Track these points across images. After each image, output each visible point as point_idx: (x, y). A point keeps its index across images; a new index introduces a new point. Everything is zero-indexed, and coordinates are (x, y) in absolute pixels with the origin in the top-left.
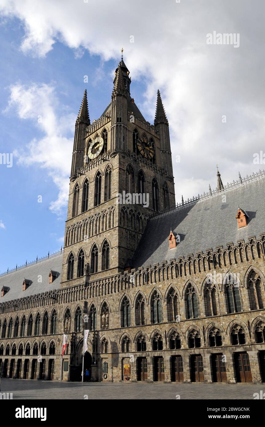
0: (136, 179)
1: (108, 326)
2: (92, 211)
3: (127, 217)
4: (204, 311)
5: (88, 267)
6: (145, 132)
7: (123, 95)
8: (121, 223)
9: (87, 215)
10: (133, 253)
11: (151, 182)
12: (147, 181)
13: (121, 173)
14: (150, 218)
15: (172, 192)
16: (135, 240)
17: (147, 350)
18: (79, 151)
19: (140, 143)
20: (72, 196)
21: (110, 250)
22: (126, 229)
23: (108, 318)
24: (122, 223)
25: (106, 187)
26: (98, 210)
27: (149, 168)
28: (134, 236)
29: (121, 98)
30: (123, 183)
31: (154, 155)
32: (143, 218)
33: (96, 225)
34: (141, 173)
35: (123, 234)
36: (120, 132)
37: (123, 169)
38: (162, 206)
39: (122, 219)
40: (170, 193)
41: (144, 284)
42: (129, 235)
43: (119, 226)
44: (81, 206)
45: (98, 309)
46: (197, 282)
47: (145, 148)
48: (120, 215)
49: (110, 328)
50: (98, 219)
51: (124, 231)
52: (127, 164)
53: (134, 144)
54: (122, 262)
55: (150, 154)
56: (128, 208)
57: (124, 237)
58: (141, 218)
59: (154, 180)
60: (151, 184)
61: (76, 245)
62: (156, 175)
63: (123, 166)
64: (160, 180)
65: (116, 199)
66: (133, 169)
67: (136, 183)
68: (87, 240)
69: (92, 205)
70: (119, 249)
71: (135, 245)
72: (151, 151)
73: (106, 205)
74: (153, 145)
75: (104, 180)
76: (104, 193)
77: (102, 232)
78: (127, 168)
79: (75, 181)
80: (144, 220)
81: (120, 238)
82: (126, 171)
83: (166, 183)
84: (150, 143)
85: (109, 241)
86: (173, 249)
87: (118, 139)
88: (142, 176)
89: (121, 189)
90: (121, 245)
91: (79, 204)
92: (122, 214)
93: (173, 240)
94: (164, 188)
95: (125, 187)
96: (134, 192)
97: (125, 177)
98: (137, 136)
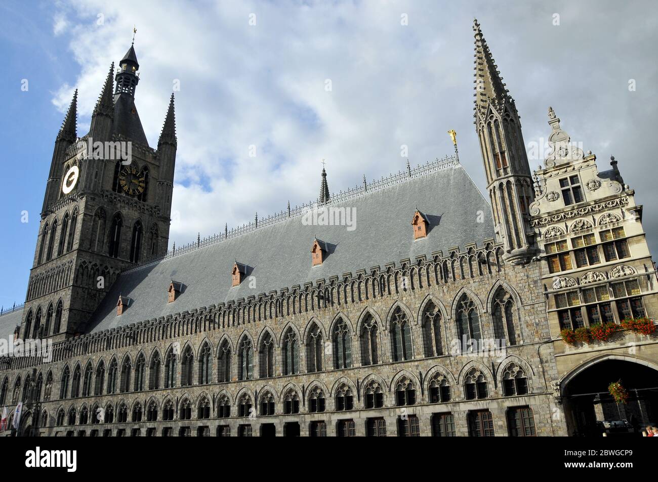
0: (109, 224)
1: (50, 398)
2: (55, 262)
3: (87, 273)
4: (119, 388)
5: (43, 328)
6: (137, 159)
7: (105, 114)
8: (77, 281)
9: (50, 265)
10: (91, 315)
11: (132, 226)
12: (126, 226)
13: (86, 219)
14: (121, 272)
15: (164, 235)
16: (95, 300)
17: (75, 424)
18: (55, 180)
19: (124, 176)
20: (41, 236)
21: (63, 311)
22: (83, 288)
23: (51, 388)
24: (79, 282)
25: (70, 234)
26: (59, 263)
27: (131, 209)
28: (95, 295)
29: (102, 118)
30: (87, 232)
31: (146, 189)
32: (111, 272)
33: (56, 280)
34: (119, 215)
35: (78, 293)
36: (93, 165)
37: (91, 214)
38: (145, 254)
39: (80, 276)
40: (161, 237)
41: (82, 354)
42: (87, 294)
43: (73, 286)
44: (47, 253)
45: (45, 377)
46: (120, 357)
47: (132, 182)
48: (76, 272)
49: (51, 400)
50: (58, 273)
51: (80, 291)
52: (96, 208)
53: (116, 178)
54: (73, 326)
55: (139, 188)
56: (90, 262)
57: (80, 297)
58: (109, 272)
59: (138, 222)
60: (132, 229)
61: (36, 301)
62: (141, 216)
63: (91, 211)
64: (147, 222)
65: (76, 252)
66: (105, 212)
67: (107, 230)
68: (46, 296)
69: (56, 254)
70: (70, 312)
71: (94, 305)
72: (142, 184)
73: (67, 258)
74: (147, 175)
75: (69, 226)
76: (66, 242)
77: (59, 289)
78: (98, 212)
79: (46, 219)
80: (112, 274)
81: (73, 299)
82: (96, 215)
83: (157, 225)
84: (142, 173)
85: (63, 301)
86: (119, 316)
87: (89, 175)
88: (120, 220)
89: (82, 240)
90: (73, 307)
91: (45, 250)
92: (81, 271)
93: (121, 306)
94: (153, 231)
95: (89, 237)
96: (103, 241)
97: (92, 224)
98: (123, 165)
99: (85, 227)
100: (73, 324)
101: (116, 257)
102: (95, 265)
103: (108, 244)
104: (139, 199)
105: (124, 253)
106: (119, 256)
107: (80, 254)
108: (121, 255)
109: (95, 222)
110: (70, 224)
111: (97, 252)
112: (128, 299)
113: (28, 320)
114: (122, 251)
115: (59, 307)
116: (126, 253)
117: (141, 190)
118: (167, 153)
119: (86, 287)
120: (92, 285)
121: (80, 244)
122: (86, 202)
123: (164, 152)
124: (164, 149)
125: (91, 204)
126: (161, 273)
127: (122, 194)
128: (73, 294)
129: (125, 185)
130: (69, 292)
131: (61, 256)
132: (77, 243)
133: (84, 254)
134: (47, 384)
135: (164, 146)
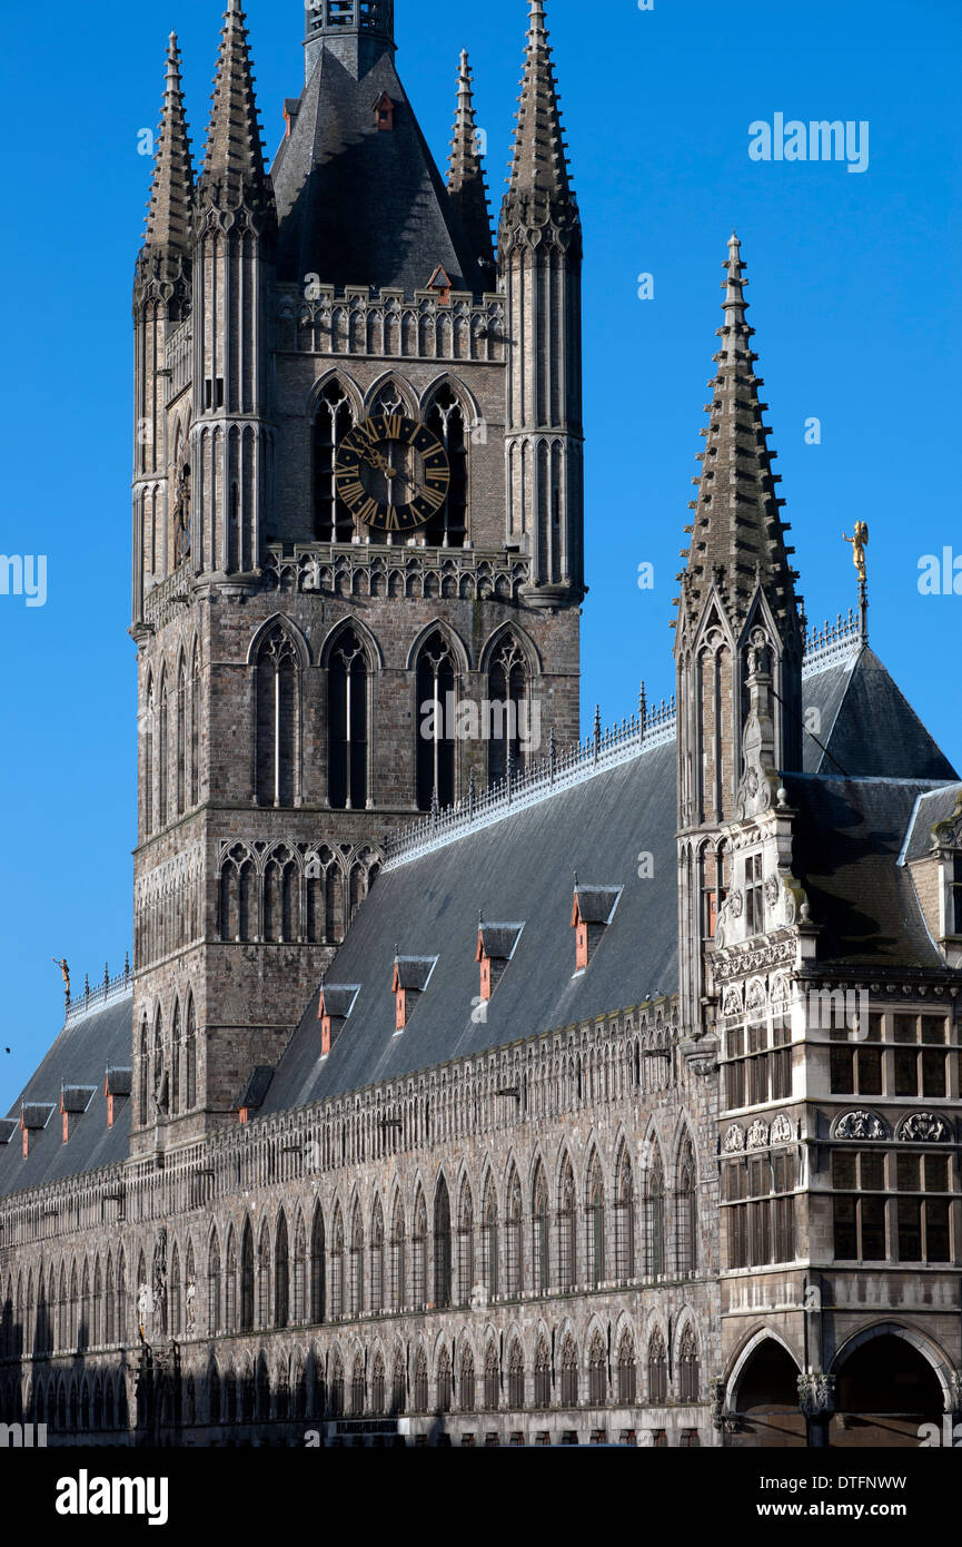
0: (315, 681)
3: (256, 887)
5: (168, 1086)
6: (400, 368)
8: (220, 924)
11: (410, 661)
13: (223, 686)
15: (555, 666)
16: (295, 980)
19: (355, 460)
21: (197, 1033)
24: (230, 926)
27: (399, 594)
28: (293, 964)
30: (234, 732)
31: (455, 487)
32: (346, 866)
35: (229, 969)
37: (237, 661)
39: (230, 903)
40: (545, 676)
41: (235, 1190)
42: (265, 965)
43: (207, 942)
45: (182, 1259)
48: (214, 892)
49: (196, 1337)
51: (237, 956)
52: (255, 629)
53: (320, 479)
54: (226, 1087)
55: (426, 491)
56: (260, 846)
57: (237, 979)
58: (333, 869)
59: (434, 642)
60: (412, 675)
61: (151, 979)
62: (445, 613)
63: (234, 649)
64: (474, 630)
65: (204, 815)
66: (295, 637)
67: (311, 706)
68: (167, 967)
69: (174, 807)
70: (209, 1037)
71: (294, 1001)
72: (433, 474)
73: (192, 832)
74: (456, 422)
75: (190, 704)
76: (190, 769)
77: (185, 949)
78: (266, 646)
79: (146, 652)
80: (352, 873)
81: (216, 990)
82: (260, 657)
83: (517, 633)
84: (433, 420)
85: (194, 997)
86: (324, 1058)
87: (208, 507)
88: (355, 652)
89: (221, 768)
90: (219, 1017)
91: (155, 783)
92: (233, 884)
93: (326, 1022)
94: (507, 664)
95: (246, 749)
96: (301, 754)
97: (247, 699)
98: (344, 416)
99: (224, 715)
100: (227, 1079)
101: (359, 802)
102: (280, 851)
103: (320, 762)
104: (434, 540)
105: (392, 783)
106: (373, 796)
107: (219, 825)
108: (379, 789)
109: (261, 686)
110: (190, 697)
111: (286, 800)
112: (351, 993)
113: (144, 1049)
114: (380, 776)
115: (190, 1014)
116: (397, 777)
117: (436, 499)
118: (529, 295)
119: (256, 939)
120: (279, 930)
121: (216, 785)
122: (214, 620)
123: (519, 287)
124: (516, 277)
125: (235, 623)
126: (432, 896)
127: (356, 540)
128: (214, 973)
129: (364, 499)
130: (203, 965)
131: (181, 817)
132: (205, 782)
133: (233, 818)
134: (187, 1285)
135: (516, 263)
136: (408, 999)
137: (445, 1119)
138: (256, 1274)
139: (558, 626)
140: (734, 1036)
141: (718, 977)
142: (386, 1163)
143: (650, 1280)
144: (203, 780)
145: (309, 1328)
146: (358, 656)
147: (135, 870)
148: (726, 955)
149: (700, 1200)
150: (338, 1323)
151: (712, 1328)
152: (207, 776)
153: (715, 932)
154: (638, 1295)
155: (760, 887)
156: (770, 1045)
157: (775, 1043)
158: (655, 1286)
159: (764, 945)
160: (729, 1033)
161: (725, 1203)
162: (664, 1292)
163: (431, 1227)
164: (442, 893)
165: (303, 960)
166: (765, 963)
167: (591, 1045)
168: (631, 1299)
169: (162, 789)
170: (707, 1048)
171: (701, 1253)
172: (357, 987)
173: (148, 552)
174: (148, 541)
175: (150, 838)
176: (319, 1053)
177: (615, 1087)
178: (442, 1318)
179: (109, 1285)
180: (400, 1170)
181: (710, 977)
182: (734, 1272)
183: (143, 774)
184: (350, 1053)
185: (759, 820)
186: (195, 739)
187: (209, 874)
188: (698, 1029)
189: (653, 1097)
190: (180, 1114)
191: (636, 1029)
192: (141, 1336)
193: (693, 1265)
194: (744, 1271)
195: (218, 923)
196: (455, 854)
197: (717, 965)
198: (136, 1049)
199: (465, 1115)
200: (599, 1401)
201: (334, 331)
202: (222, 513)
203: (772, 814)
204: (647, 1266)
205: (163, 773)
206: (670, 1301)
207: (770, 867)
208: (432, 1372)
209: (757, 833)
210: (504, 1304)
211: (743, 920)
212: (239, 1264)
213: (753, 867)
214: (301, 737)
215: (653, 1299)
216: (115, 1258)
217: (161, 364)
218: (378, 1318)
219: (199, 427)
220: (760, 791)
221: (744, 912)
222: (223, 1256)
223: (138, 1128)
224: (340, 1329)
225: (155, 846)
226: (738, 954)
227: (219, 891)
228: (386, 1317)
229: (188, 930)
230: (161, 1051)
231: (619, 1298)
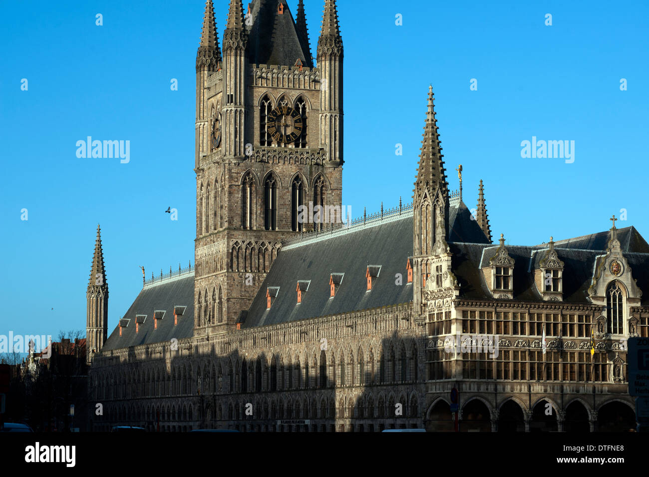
0: (261, 190)
2: (212, 237)
3: (242, 255)
6: (287, 91)
8: (232, 266)
9: (209, 241)
10: (251, 302)
11: (290, 184)
12: (282, 187)
13: (233, 191)
14: (283, 246)
15: (335, 186)
16: (254, 284)
19: (273, 120)
21: (223, 300)
22: (239, 272)
24: (234, 266)
26: (216, 240)
27: (286, 163)
28: (253, 278)
30: (236, 206)
31: (304, 129)
32: (270, 248)
34: (270, 176)
35: (234, 280)
36: (231, 121)
37: (237, 184)
39: (234, 259)
40: (332, 189)
42: (245, 279)
43: (227, 272)
50: (216, 253)
51: (236, 276)
52: (243, 173)
53: (262, 126)
54: (233, 317)
55: (294, 132)
56: (243, 242)
57: (237, 283)
58: (266, 249)
59: (297, 178)
60: (290, 189)
61: (202, 281)
62: (301, 169)
63: (236, 180)
64: (310, 175)
65: (226, 232)
66: (255, 176)
67: (259, 198)
68: (210, 278)
69: (213, 228)
70: (228, 301)
71: (254, 290)
72: (297, 125)
73: (221, 237)
74: (304, 108)
75: (220, 196)
76: (219, 216)
77: (218, 273)
78: (245, 179)
79: (200, 177)
80: (272, 251)
81: (230, 287)
82: (244, 183)
83: (323, 175)
84: (297, 108)
85: (222, 288)
86: (268, 309)
87: (228, 135)
88: (273, 181)
89: (232, 217)
90: (231, 295)
91: (204, 219)
92: (235, 253)
93: (269, 298)
94: (319, 185)
95: (239, 211)
96: (256, 213)
97: (240, 196)
98: (270, 106)
99: (233, 201)
100: (233, 314)
101: (273, 229)
102: (250, 244)
103: (262, 216)
104: (297, 146)
105: (284, 222)
106: (278, 226)
107: (231, 235)
108: (280, 224)
109: (244, 191)
110: (220, 194)
111: (251, 228)
112: (277, 289)
113: (199, 303)
114: (281, 220)
115: (220, 293)
116: (285, 221)
117: (298, 133)
118: (328, 69)
119: (242, 271)
120: (249, 268)
121: (230, 222)
122: (230, 170)
123: (324, 67)
124: (323, 63)
125: (236, 172)
126: (304, 260)
127: (273, 145)
128: (229, 281)
129: (276, 133)
130: (226, 279)
131: (216, 231)
132: (226, 221)
133: (236, 233)
134: (219, 377)
135: (323, 59)
136: (302, 294)
137: (325, 332)
138: (248, 375)
139: (336, 174)
140: (431, 316)
141: (426, 298)
142: (301, 344)
143: (400, 382)
144: (225, 220)
145: (270, 392)
146: (274, 183)
147: (196, 246)
148: (429, 293)
149: (419, 361)
150: (281, 391)
151: (422, 396)
152: (227, 219)
153: (425, 285)
154: (396, 387)
155: (441, 274)
156: (444, 319)
157: (446, 318)
158: (402, 384)
159: (442, 291)
160: (430, 315)
161: (427, 362)
162: (406, 386)
163: (319, 364)
164: (308, 260)
165: (257, 278)
166: (443, 296)
167: (380, 315)
168: (394, 388)
169: (207, 221)
170: (423, 318)
171: (419, 375)
172: (279, 288)
173: (201, 145)
174: (201, 141)
175: (201, 236)
176: (266, 307)
177: (389, 327)
178: (323, 391)
179: (185, 376)
180: (307, 347)
181: (424, 298)
182: (430, 381)
183: (199, 215)
184: (279, 308)
185: (441, 256)
186: (222, 207)
187: (228, 250)
188: (420, 313)
189: (402, 331)
190: (215, 324)
191: (397, 311)
192: (198, 392)
193: (416, 378)
194: (434, 381)
195: (230, 266)
196: (311, 248)
197: (426, 295)
198: (196, 303)
199: (332, 332)
200: (382, 416)
201: (267, 79)
202: (233, 137)
203: (446, 255)
204: (399, 378)
205: (207, 216)
206: (408, 389)
207: (445, 268)
208: (319, 406)
209: (440, 259)
210: (347, 387)
211: (435, 284)
212: (241, 372)
213: (438, 269)
214: (256, 208)
215: (402, 388)
216: (187, 368)
217: (206, 85)
218: (298, 390)
219: (225, 109)
220: (441, 247)
221: (435, 281)
222: (234, 369)
223: (198, 327)
224: (282, 393)
225: (205, 239)
226: (433, 293)
227: (230, 255)
228: (301, 390)
229: (219, 267)
230: (207, 304)
231: (389, 387)
